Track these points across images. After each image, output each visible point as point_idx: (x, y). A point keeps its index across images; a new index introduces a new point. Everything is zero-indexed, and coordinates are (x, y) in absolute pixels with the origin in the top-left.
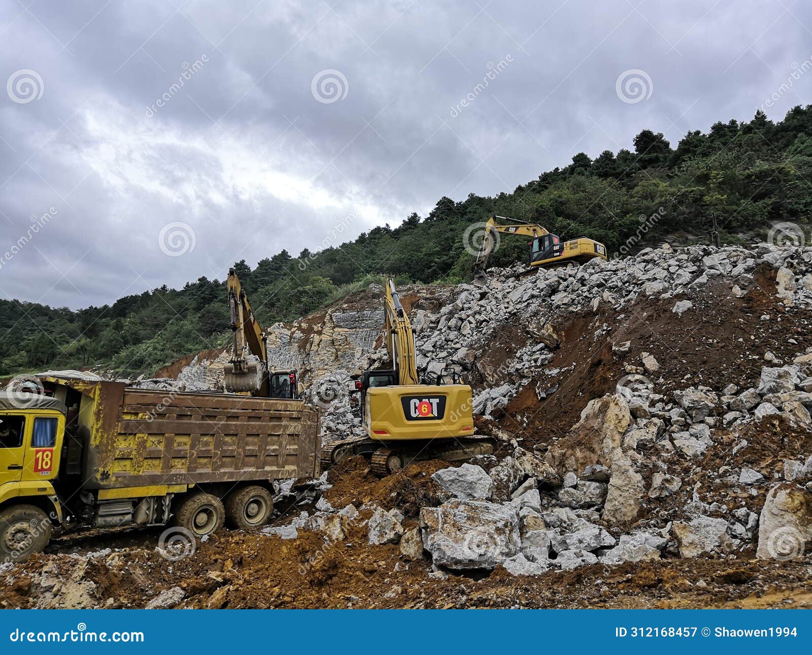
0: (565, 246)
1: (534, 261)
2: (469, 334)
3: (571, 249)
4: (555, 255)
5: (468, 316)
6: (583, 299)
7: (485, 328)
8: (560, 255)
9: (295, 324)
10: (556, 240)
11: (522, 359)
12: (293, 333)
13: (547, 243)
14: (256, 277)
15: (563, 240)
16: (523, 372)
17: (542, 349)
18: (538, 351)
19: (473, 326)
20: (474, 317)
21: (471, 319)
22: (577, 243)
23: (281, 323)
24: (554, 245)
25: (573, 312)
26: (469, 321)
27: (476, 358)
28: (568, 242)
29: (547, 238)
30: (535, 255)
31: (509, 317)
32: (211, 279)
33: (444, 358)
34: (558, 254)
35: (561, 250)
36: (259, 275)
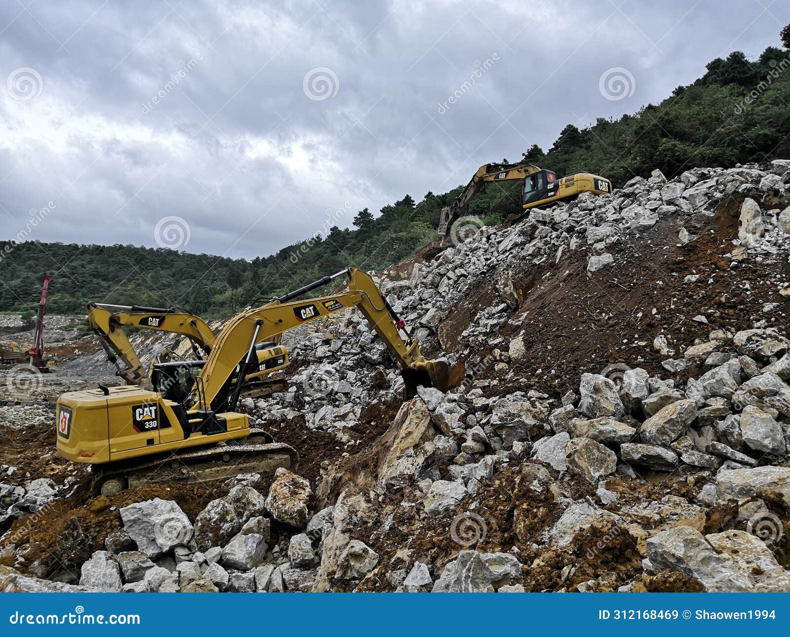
0: (560, 184)
1: (527, 203)
2: (445, 291)
3: (567, 186)
4: (549, 194)
5: (448, 270)
6: (549, 249)
7: (462, 284)
8: (554, 195)
9: (386, 272)
10: (551, 177)
11: (479, 323)
12: (383, 281)
13: (540, 181)
14: (379, 224)
15: (559, 177)
16: (469, 341)
17: (503, 310)
18: (498, 313)
19: (451, 282)
20: (453, 271)
21: (450, 274)
22: (573, 179)
23: (373, 271)
24: (548, 183)
25: (536, 265)
26: (447, 277)
27: (441, 321)
28: (564, 179)
29: (540, 175)
30: (528, 196)
31: (488, 271)
32: (342, 228)
33: (412, 320)
34: (552, 193)
35: (556, 188)
36: (381, 222)
